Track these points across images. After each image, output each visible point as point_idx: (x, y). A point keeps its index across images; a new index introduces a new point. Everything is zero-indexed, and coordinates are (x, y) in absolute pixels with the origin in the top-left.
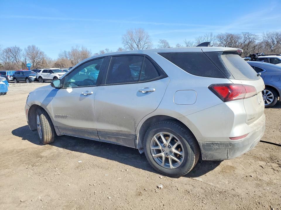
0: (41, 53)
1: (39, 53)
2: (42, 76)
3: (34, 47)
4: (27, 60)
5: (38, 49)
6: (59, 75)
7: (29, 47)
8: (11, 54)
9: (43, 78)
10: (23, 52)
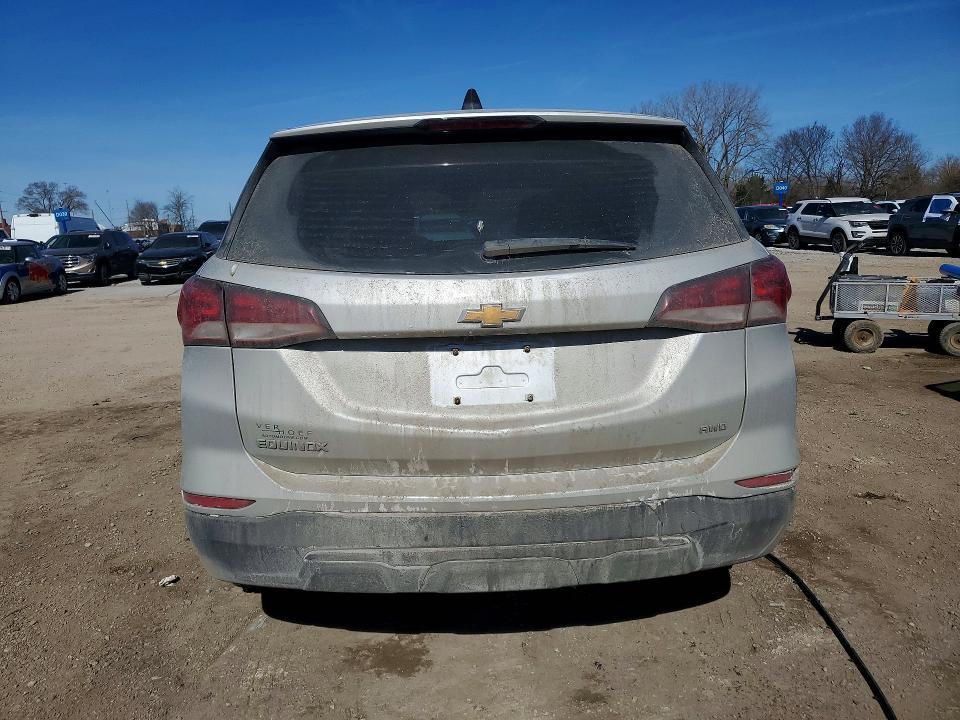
0: (899, 140)
1: (892, 140)
2: (799, 225)
3: (876, 120)
4: (844, 170)
5: (893, 126)
6: (852, 224)
7: (859, 124)
8: (797, 153)
9: (802, 231)
10: (836, 142)
